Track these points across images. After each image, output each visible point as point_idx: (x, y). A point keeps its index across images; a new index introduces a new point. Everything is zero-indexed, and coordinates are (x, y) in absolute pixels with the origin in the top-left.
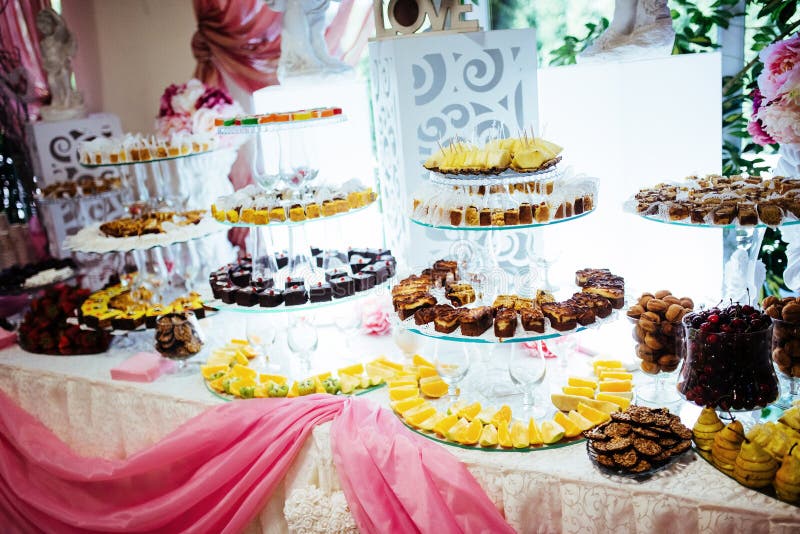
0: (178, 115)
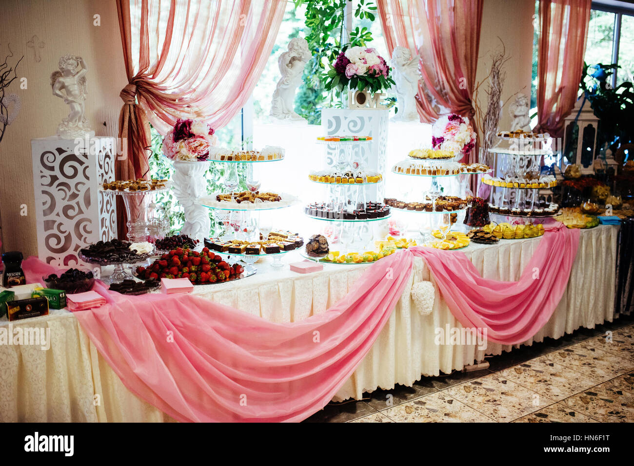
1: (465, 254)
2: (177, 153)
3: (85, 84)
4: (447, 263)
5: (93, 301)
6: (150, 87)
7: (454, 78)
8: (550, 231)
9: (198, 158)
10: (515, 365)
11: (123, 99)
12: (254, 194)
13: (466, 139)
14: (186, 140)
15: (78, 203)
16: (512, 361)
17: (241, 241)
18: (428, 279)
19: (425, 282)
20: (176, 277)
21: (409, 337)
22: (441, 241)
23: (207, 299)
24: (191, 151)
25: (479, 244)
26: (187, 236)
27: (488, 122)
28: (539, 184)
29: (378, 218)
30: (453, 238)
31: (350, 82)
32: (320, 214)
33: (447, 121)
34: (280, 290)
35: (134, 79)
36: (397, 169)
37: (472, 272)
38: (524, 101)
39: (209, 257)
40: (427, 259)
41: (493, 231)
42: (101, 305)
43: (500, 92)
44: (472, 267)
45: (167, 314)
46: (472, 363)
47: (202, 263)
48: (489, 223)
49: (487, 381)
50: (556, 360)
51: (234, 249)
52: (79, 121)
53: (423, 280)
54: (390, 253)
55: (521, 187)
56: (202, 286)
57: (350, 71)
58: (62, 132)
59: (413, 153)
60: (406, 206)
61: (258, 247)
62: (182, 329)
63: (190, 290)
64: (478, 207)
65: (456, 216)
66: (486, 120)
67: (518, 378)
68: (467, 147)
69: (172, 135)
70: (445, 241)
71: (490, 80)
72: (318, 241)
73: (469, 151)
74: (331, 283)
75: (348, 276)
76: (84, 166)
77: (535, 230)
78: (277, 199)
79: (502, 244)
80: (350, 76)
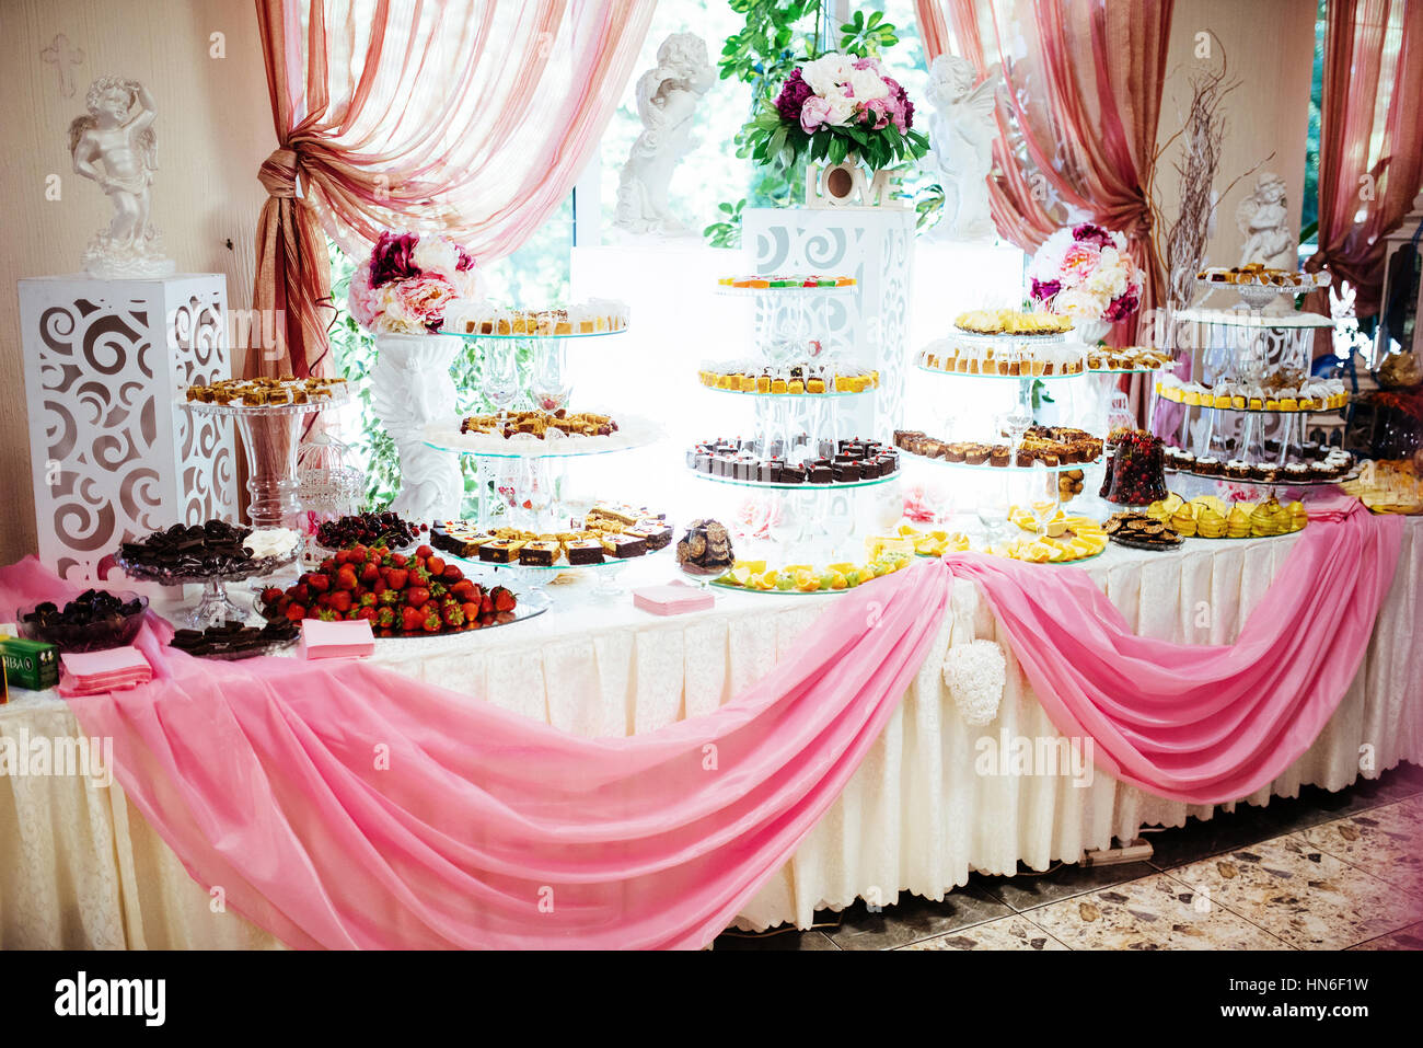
1: (1090, 575)
2: (379, 313)
3: (152, 147)
4: (1040, 596)
5: (117, 674)
6: (330, 157)
7: (1099, 136)
8: (1324, 519)
9: (427, 326)
10: (1221, 855)
11: (265, 184)
12: (550, 416)
13: (1115, 286)
14: (398, 282)
15: (127, 433)
16: (1214, 843)
17: (518, 532)
18: (990, 636)
19: (981, 643)
20: (344, 616)
21: (935, 777)
22: (1036, 538)
23: (409, 674)
24: (411, 309)
25: (1131, 550)
26: (395, 514)
27: (1181, 246)
28: (1299, 400)
29: (861, 481)
30: (1067, 531)
31: (811, 142)
32: (717, 467)
33: (1071, 240)
34: (598, 656)
35: (291, 135)
36: (926, 356)
37: (1105, 621)
38: (1275, 193)
39: (428, 568)
40: (986, 586)
41: (1173, 516)
42: (138, 683)
43: (1211, 171)
44: (1106, 607)
45: (303, 709)
46: (1105, 845)
47: (410, 583)
48: (1164, 497)
49: (1140, 893)
50: (1329, 845)
51: (493, 551)
52: (136, 236)
53: (977, 638)
54: (893, 567)
55: (1252, 408)
56: (404, 640)
57: (811, 115)
58: (92, 261)
59: (964, 321)
60: (943, 451)
61: (552, 547)
62: (340, 746)
63: (365, 650)
64: (1136, 457)
65: (1082, 477)
66: (1174, 240)
67: (1224, 889)
68: (1119, 307)
69: (367, 272)
70: (1043, 540)
71: (1187, 139)
72: (705, 536)
73: (1124, 316)
74: (733, 641)
75: (777, 625)
76: (140, 343)
77: (1283, 516)
78: (606, 429)
79: (1191, 550)
80: (812, 128)
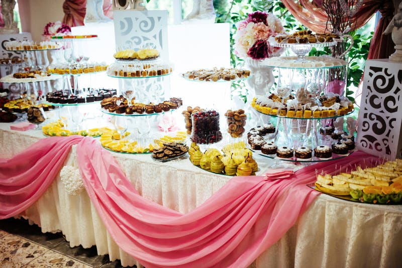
0: (50, 35)
